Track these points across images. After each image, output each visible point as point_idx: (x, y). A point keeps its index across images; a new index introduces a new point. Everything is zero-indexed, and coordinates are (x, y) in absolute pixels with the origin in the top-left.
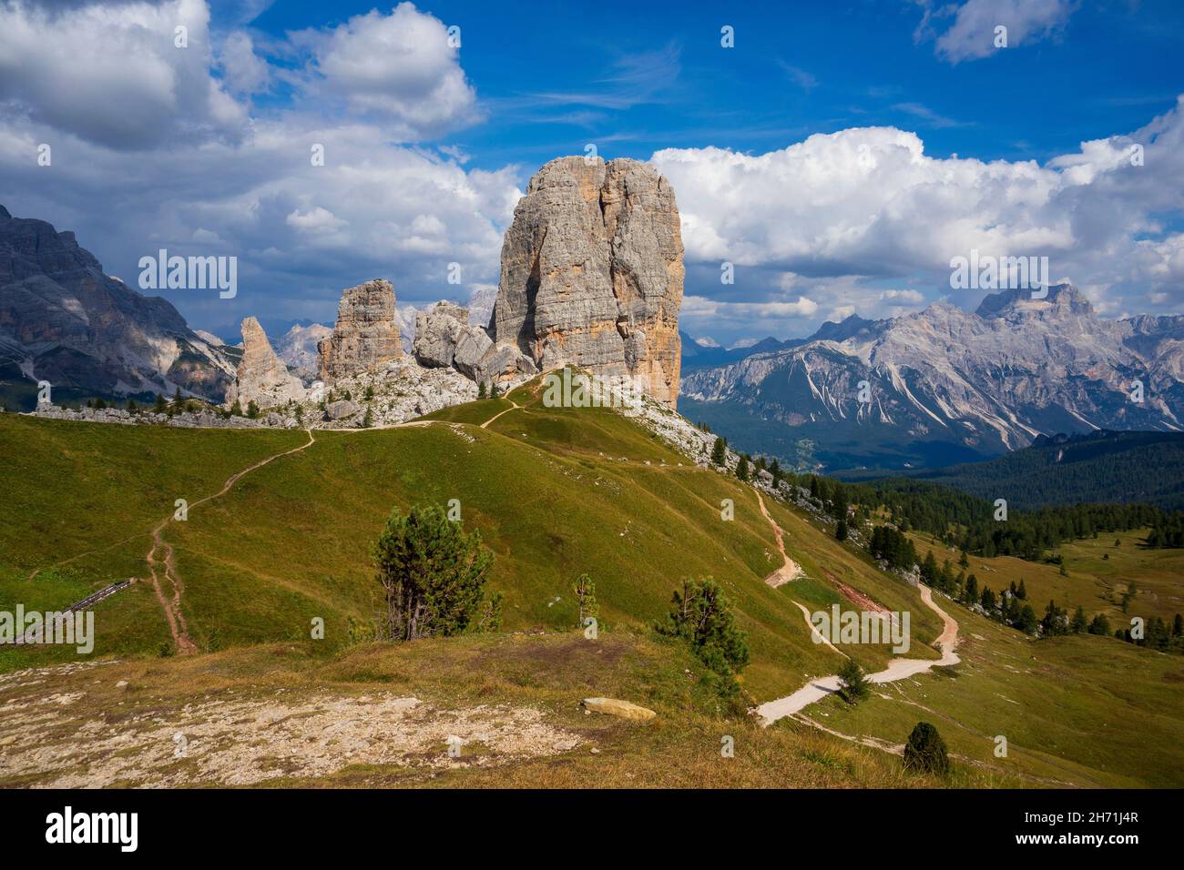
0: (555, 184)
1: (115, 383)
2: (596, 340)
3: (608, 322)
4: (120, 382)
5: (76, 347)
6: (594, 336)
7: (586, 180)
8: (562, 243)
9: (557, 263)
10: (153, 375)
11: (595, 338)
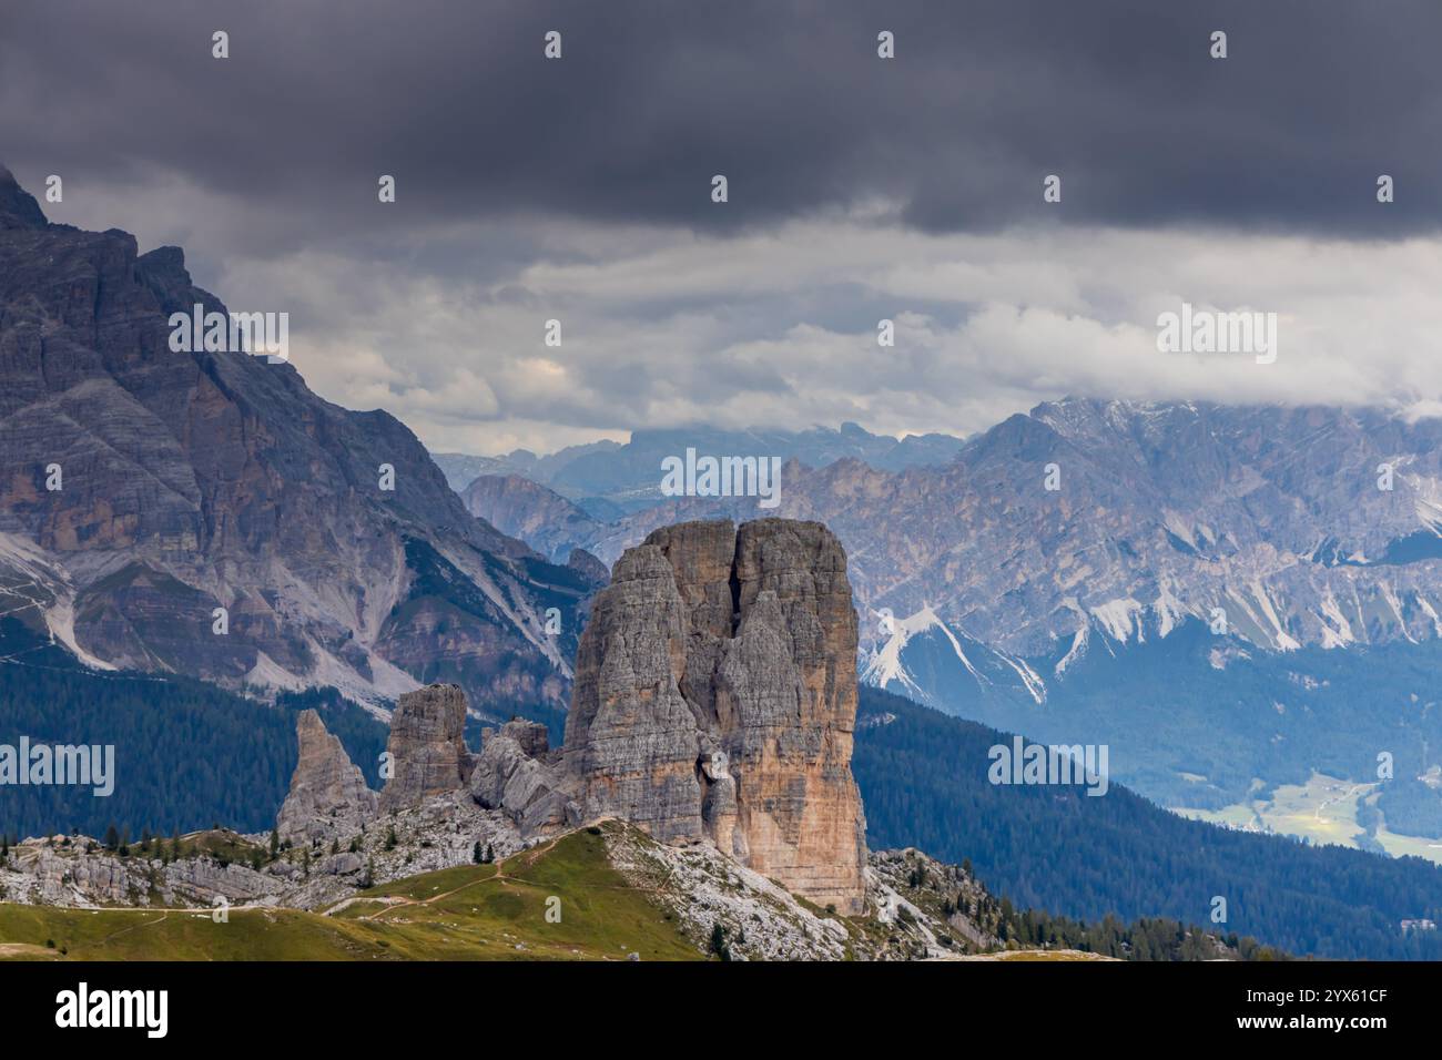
0: (634, 577)
1: (251, 663)
2: (661, 787)
3: (679, 763)
4: (263, 659)
5: (168, 567)
6: (657, 782)
7: (705, 554)
8: (628, 660)
9: (618, 687)
10: (342, 642)
11: (658, 784)
